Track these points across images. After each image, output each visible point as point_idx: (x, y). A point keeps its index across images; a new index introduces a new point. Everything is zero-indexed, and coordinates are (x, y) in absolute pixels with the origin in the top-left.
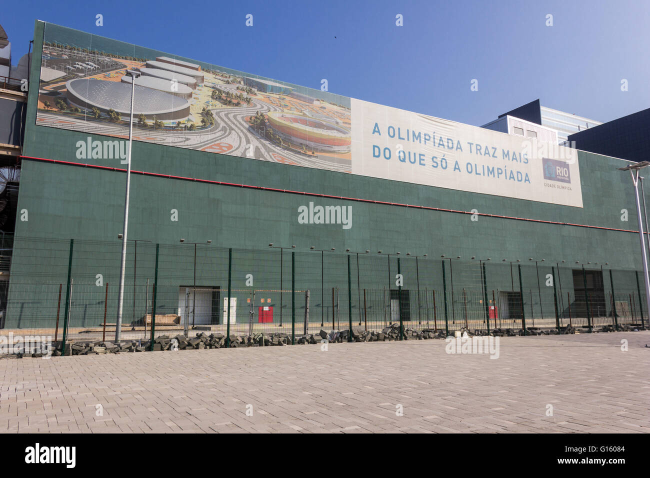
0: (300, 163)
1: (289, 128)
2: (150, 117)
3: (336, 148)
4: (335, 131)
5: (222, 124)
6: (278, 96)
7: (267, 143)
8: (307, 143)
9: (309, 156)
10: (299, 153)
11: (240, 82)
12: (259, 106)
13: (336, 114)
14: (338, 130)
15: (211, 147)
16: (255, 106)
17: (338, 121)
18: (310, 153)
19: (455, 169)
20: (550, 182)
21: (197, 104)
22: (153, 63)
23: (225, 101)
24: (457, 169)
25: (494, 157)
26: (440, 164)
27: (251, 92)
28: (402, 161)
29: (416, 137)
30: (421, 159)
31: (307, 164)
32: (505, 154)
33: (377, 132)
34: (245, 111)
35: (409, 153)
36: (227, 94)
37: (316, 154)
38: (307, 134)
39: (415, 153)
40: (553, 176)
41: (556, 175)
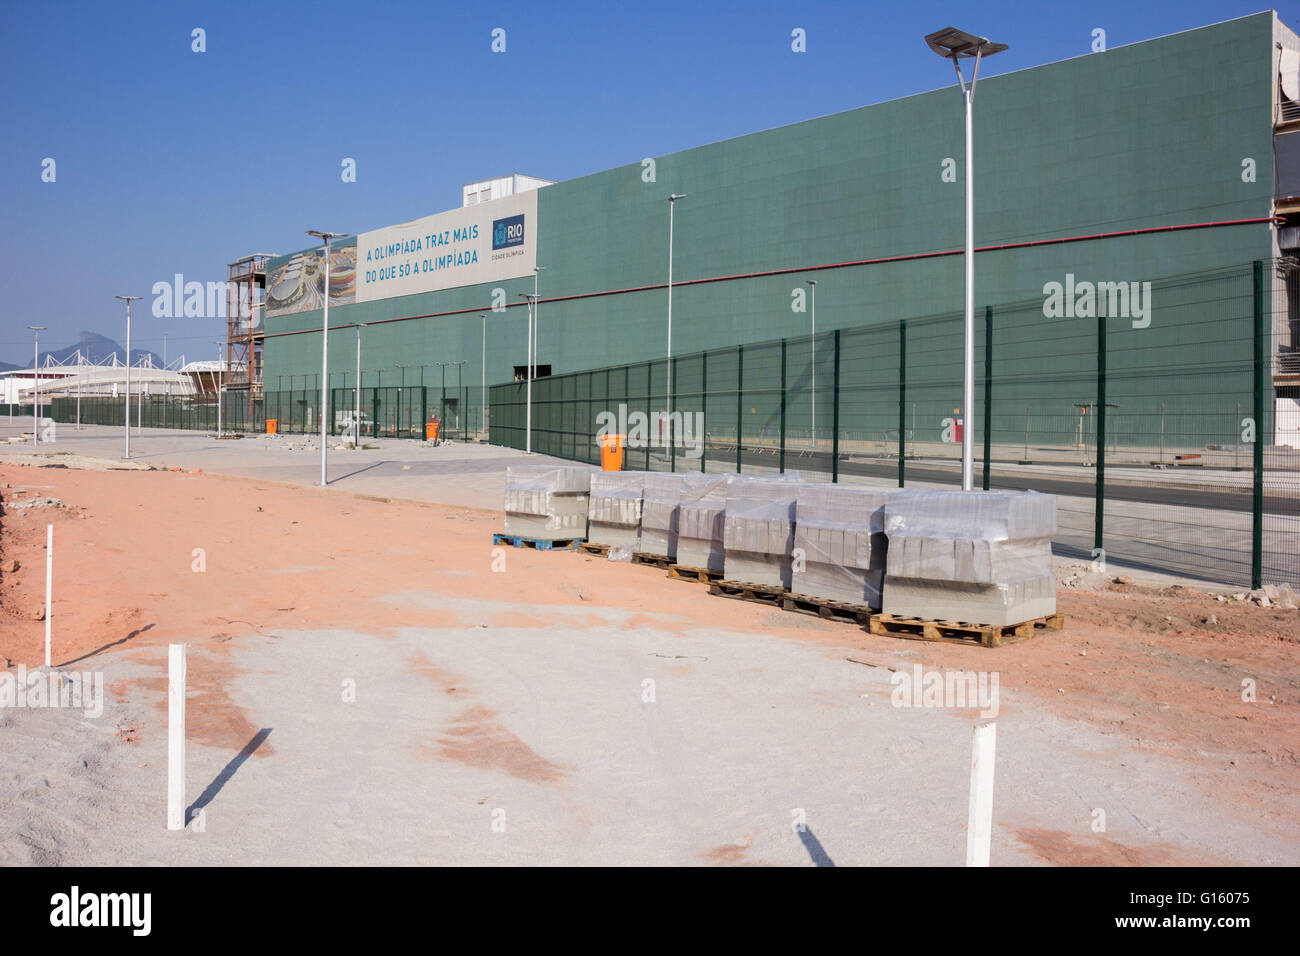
0: (334, 304)
3: (351, 284)
4: (350, 269)
5: (309, 290)
8: (338, 286)
9: (338, 297)
10: (334, 296)
11: (314, 255)
13: (352, 254)
14: (352, 268)
15: (305, 308)
17: (352, 259)
18: (338, 294)
20: (499, 252)
21: (301, 281)
22: (291, 263)
23: (310, 272)
24: (416, 271)
25: (446, 243)
26: (405, 271)
27: (318, 260)
28: (382, 279)
29: (391, 251)
30: (393, 272)
31: (337, 304)
32: (457, 235)
33: (369, 258)
34: (316, 276)
35: (386, 269)
36: (310, 267)
37: (341, 293)
38: (338, 279)
39: (389, 268)
40: (504, 242)
41: (507, 239)
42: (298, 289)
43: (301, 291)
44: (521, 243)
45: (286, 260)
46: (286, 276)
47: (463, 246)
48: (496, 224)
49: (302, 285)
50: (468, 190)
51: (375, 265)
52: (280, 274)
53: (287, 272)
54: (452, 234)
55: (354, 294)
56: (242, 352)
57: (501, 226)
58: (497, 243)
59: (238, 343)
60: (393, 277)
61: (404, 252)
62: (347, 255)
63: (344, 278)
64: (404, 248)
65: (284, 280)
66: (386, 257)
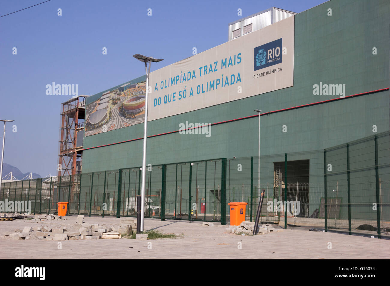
0: (130, 124)
1: (129, 106)
2: (100, 122)
3: (142, 109)
4: (142, 98)
5: (113, 115)
6: (126, 91)
7: (122, 118)
8: (133, 111)
9: (133, 118)
10: (130, 118)
11: (118, 91)
12: (122, 100)
13: (143, 88)
15: (110, 128)
17: (143, 91)
18: (134, 117)
19: (191, 94)
20: (259, 72)
21: (109, 109)
22: (102, 98)
23: (114, 103)
24: (192, 94)
25: (215, 70)
26: (183, 95)
27: (120, 94)
28: (165, 103)
29: (173, 81)
30: (174, 97)
31: (133, 124)
32: (224, 64)
33: (156, 89)
34: (119, 105)
35: (169, 95)
36: (115, 99)
37: (135, 116)
38: (133, 106)
39: (171, 94)
40: (264, 63)
41: (267, 60)
42: (106, 115)
43: (108, 117)
44: (280, 61)
45: (98, 97)
46: (98, 108)
47: (228, 71)
48: (257, 50)
49: (109, 112)
50: (233, 27)
51: (161, 93)
52: (94, 106)
53: (99, 104)
54: (220, 64)
55: (144, 115)
56: (68, 161)
57: (261, 51)
58: (258, 64)
59: (66, 155)
60: (174, 100)
61: (182, 81)
62: (139, 88)
63: (137, 105)
64: (182, 78)
65: (97, 110)
66: (169, 86)
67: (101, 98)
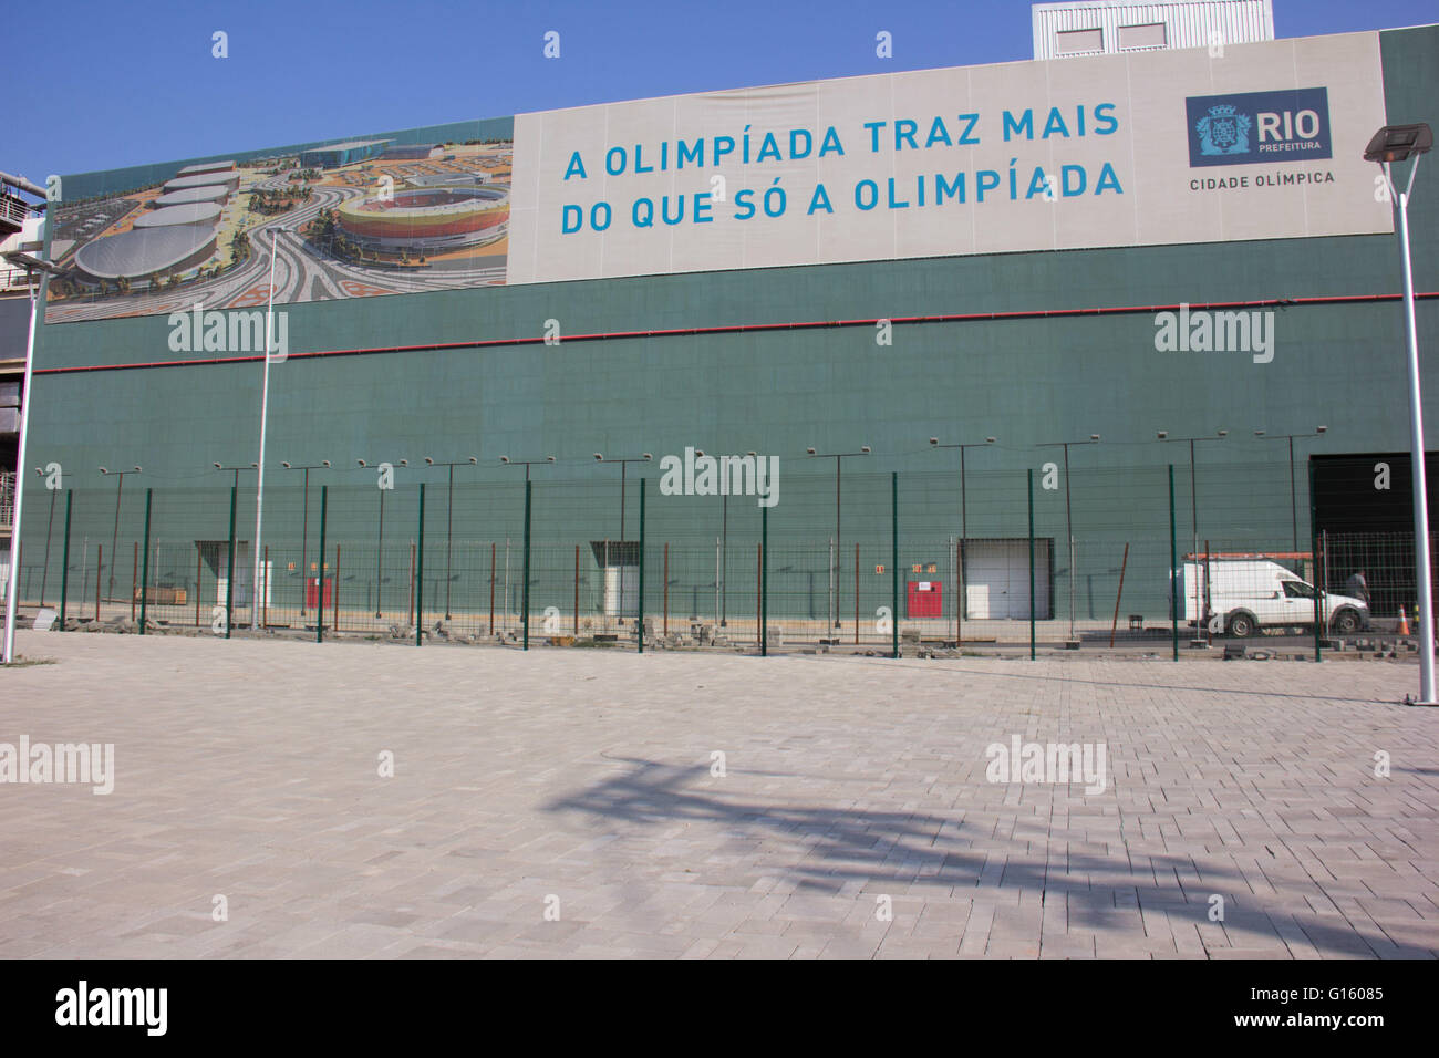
0: (394, 288)
1: (378, 222)
2: (163, 272)
3: (471, 238)
4: (474, 200)
5: (263, 251)
6: (359, 167)
7: (333, 264)
8: (410, 242)
9: (414, 269)
10: (394, 268)
11: (295, 165)
12: (324, 198)
13: (476, 161)
14: (480, 197)
15: (243, 298)
16: (319, 198)
17: (482, 174)
18: (415, 262)
19: (815, 206)
20: (1220, 172)
21: (225, 233)
22: (173, 183)
23: (269, 206)
24: (821, 206)
25: (967, 141)
26: (761, 205)
27: (312, 176)
29: (690, 154)
30: (702, 207)
31: (408, 288)
32: (1016, 125)
33: (575, 172)
34: (301, 216)
35: (665, 200)
36: (274, 193)
37: (427, 260)
38: (412, 223)
39: (681, 198)
40: (1240, 148)
41: (1254, 141)
42: (211, 249)
43: (224, 256)
44: (1323, 154)
46: (147, 218)
47: (1046, 150)
48: (1200, 104)
52: (115, 215)
53: (155, 206)
54: (991, 122)
55: (501, 260)
57: (1221, 110)
58: (1211, 150)
60: (703, 220)
61: (753, 157)
62: (452, 163)
63: (437, 223)
64: (755, 149)
65: (135, 228)
66: (664, 167)
67: (167, 185)
